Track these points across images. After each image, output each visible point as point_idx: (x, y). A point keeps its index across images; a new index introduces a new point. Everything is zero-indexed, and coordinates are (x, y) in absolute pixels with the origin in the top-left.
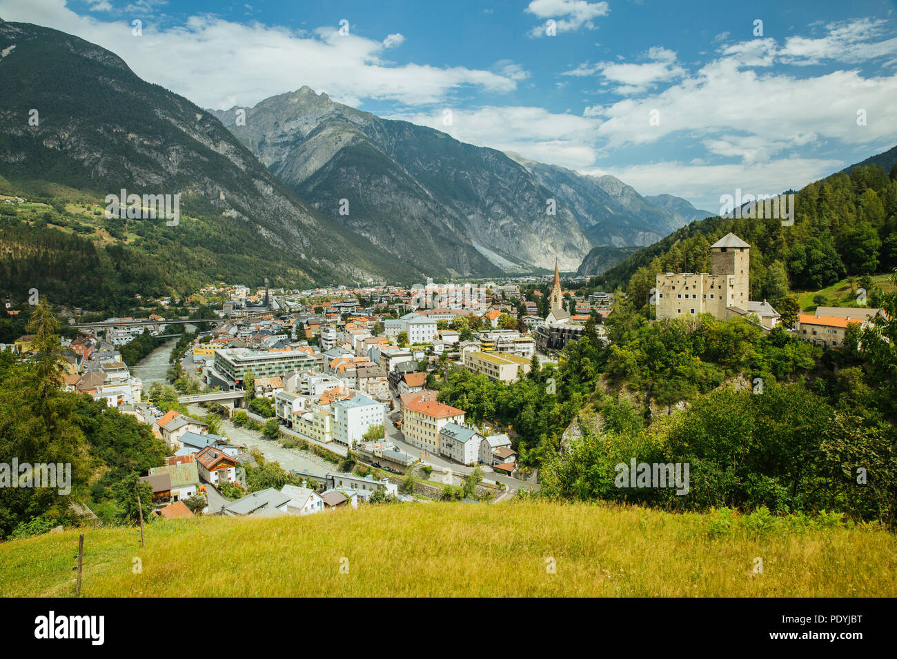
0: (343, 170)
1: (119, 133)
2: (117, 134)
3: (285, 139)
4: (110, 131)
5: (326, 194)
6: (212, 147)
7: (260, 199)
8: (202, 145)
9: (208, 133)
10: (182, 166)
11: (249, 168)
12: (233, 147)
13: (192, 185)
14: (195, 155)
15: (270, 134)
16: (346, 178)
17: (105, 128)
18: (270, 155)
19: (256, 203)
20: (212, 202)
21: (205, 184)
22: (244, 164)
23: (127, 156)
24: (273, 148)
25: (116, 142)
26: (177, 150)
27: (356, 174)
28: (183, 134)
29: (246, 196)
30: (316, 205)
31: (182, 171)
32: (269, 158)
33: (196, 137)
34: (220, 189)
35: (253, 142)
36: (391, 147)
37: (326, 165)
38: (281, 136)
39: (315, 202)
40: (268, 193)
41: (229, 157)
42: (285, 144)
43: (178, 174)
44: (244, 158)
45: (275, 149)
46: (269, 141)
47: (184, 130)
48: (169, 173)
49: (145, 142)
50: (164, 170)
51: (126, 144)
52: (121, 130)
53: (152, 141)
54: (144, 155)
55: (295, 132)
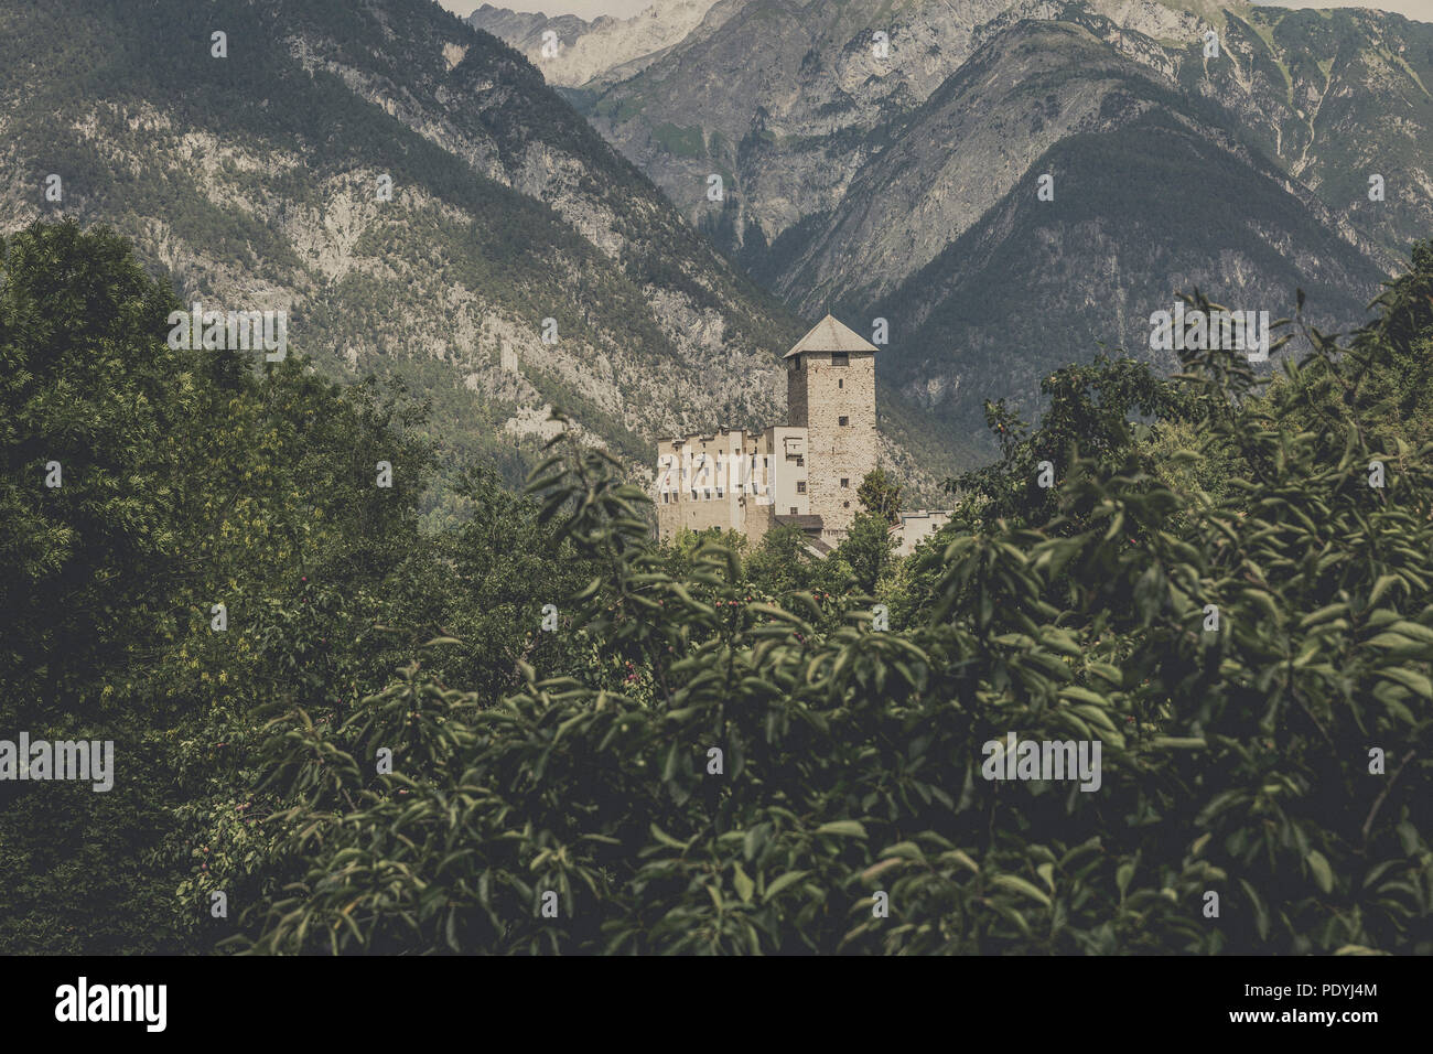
0: (1050, 237)
1: (152, 133)
2: (144, 137)
3: (847, 120)
4: (117, 129)
5: (976, 339)
6: (495, 171)
7: (666, 366)
8: (454, 164)
9: (484, 117)
10: (367, 247)
11: (635, 246)
12: (576, 164)
13: (398, 318)
14: (420, 202)
15: (785, 104)
16: (1061, 268)
17: (103, 117)
18: (783, 190)
19: (649, 383)
20: (471, 382)
21: (450, 315)
22: (615, 228)
23: (171, 217)
24: (798, 161)
25: (136, 169)
26: (356, 187)
27: (1105, 252)
28: (385, 123)
29: (611, 352)
30: (935, 387)
31: (366, 265)
32: (781, 204)
33: (432, 132)
34: (507, 329)
35: (716, 139)
36: (1302, 125)
37: (988, 218)
38: (830, 109)
39: (929, 375)
40: (707, 339)
41: (559, 204)
42: (845, 140)
43: (353, 280)
44: (617, 206)
45: (803, 164)
46: (780, 132)
47: (391, 108)
48: (319, 278)
49: (243, 164)
50: (299, 265)
51: (171, 175)
52: (161, 122)
53: (265, 159)
54: (235, 210)
55: (885, 89)
